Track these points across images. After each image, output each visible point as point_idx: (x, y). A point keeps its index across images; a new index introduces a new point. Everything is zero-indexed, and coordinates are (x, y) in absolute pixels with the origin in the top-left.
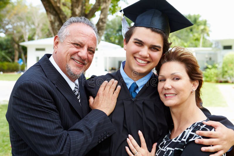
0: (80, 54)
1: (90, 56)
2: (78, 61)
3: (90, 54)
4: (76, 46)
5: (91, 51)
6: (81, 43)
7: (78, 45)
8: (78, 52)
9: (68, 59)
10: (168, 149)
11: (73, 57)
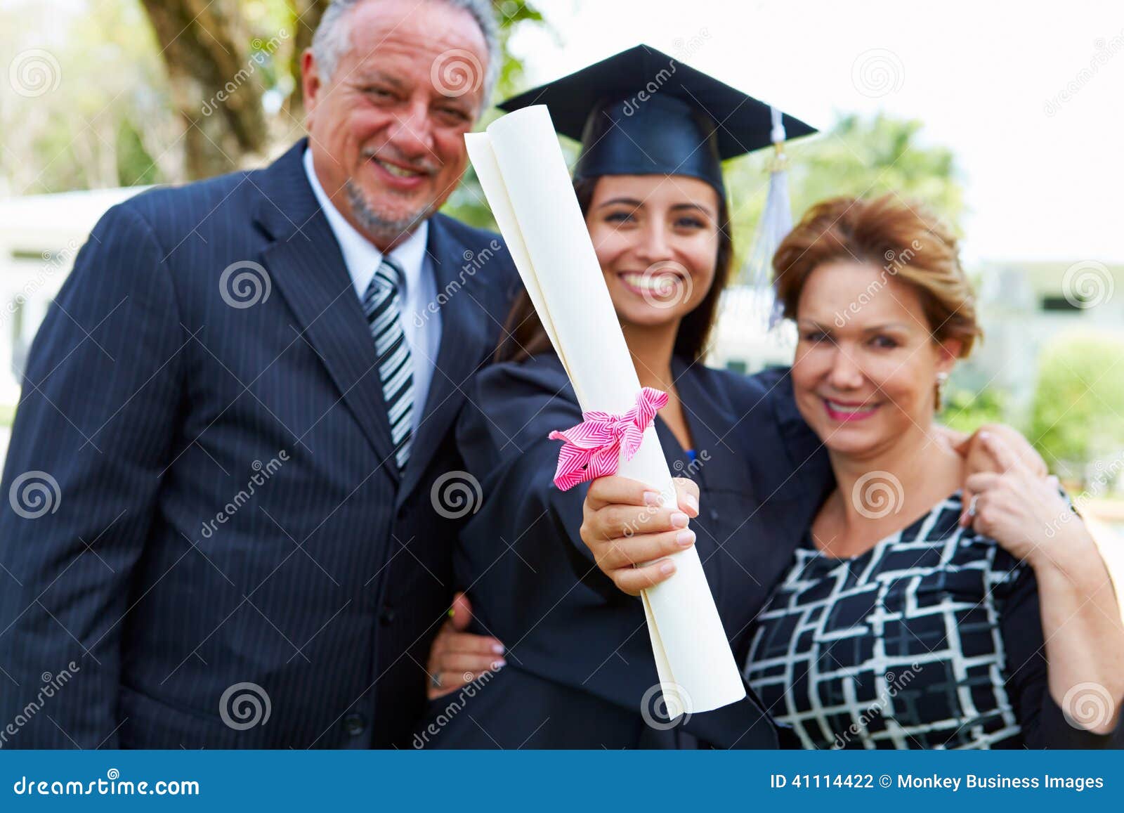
0: (394, 134)
1: (446, 135)
2: (394, 164)
3: (450, 125)
4: (376, 97)
5: (450, 111)
6: (396, 82)
7: (383, 92)
8: (387, 126)
9: (350, 159)
10: (887, 578)
11: (370, 149)
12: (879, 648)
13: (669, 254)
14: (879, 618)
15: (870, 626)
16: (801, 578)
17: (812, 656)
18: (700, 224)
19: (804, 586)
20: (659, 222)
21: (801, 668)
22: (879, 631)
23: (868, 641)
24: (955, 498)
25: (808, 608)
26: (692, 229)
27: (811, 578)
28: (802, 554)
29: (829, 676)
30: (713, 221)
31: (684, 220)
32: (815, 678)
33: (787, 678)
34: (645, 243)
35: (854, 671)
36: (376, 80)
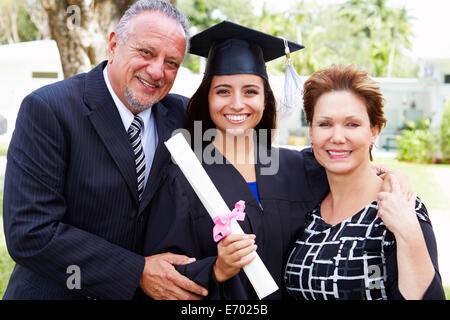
0: (149, 69)
2: (147, 81)
3: (171, 68)
4: (144, 54)
6: (153, 49)
7: (147, 52)
8: (147, 66)
9: (129, 78)
10: (344, 239)
11: (138, 75)
12: (336, 271)
13: (243, 106)
14: (338, 258)
15: (334, 261)
16: (312, 229)
17: (311, 268)
18: (256, 93)
19: (313, 233)
20: (238, 93)
21: (306, 272)
22: (337, 264)
23: (332, 267)
24: (375, 203)
25: (313, 245)
26: (252, 94)
27: (316, 230)
28: (315, 217)
29: (316, 278)
30: (261, 90)
31: (249, 91)
32: (311, 277)
33: (300, 274)
34: (233, 103)
35: (326, 279)
36: (145, 47)
